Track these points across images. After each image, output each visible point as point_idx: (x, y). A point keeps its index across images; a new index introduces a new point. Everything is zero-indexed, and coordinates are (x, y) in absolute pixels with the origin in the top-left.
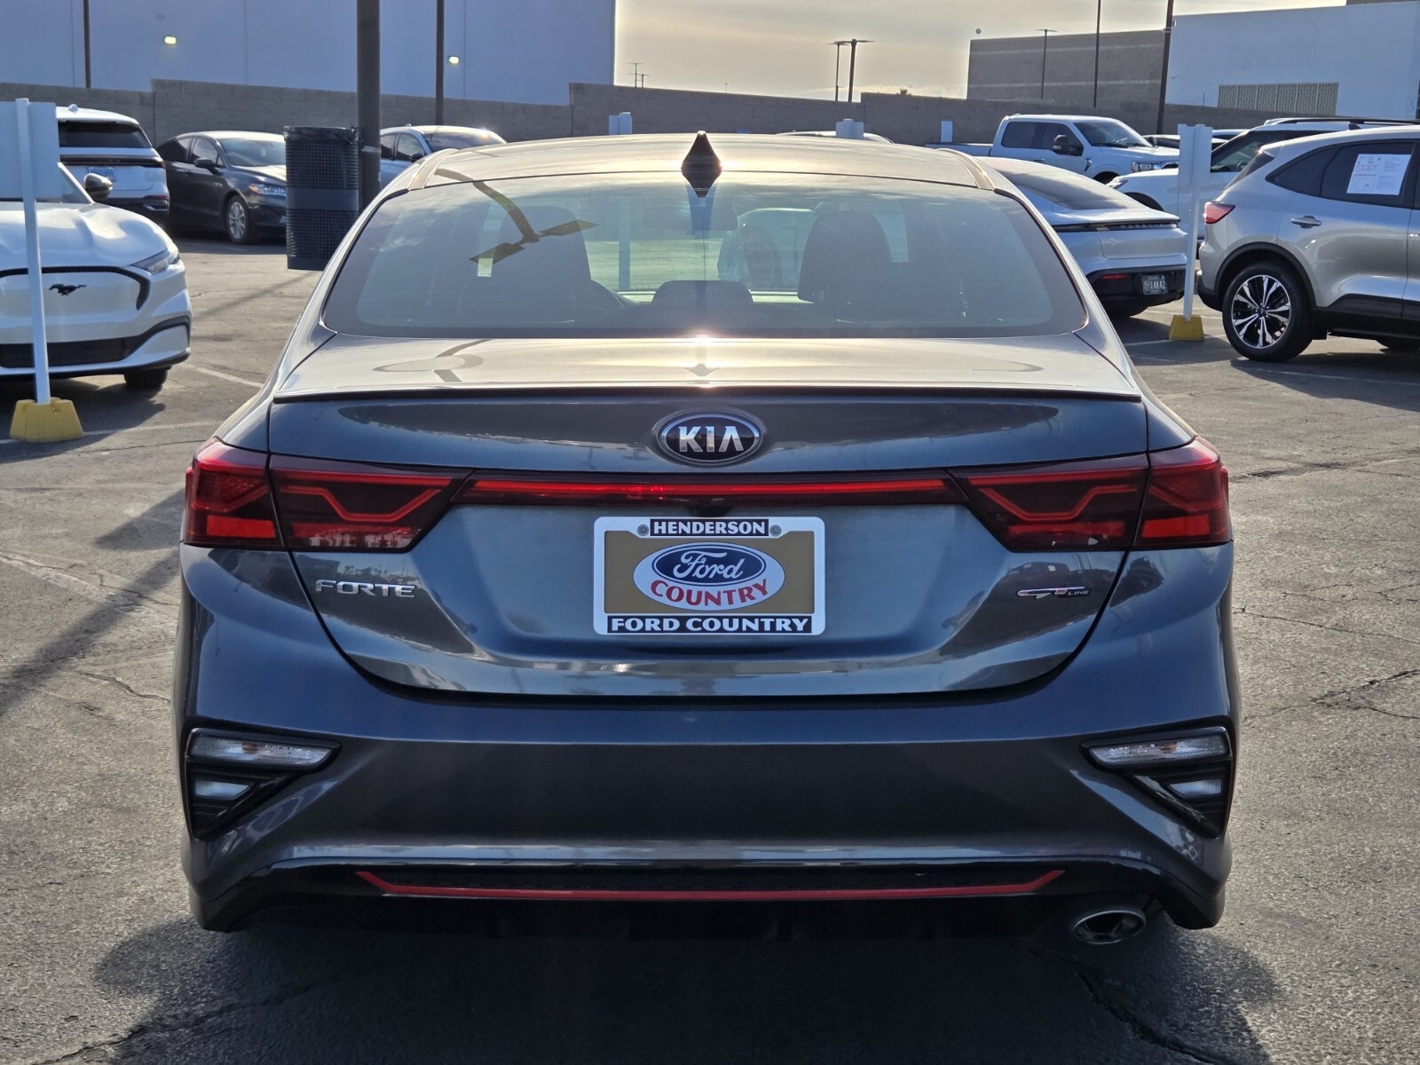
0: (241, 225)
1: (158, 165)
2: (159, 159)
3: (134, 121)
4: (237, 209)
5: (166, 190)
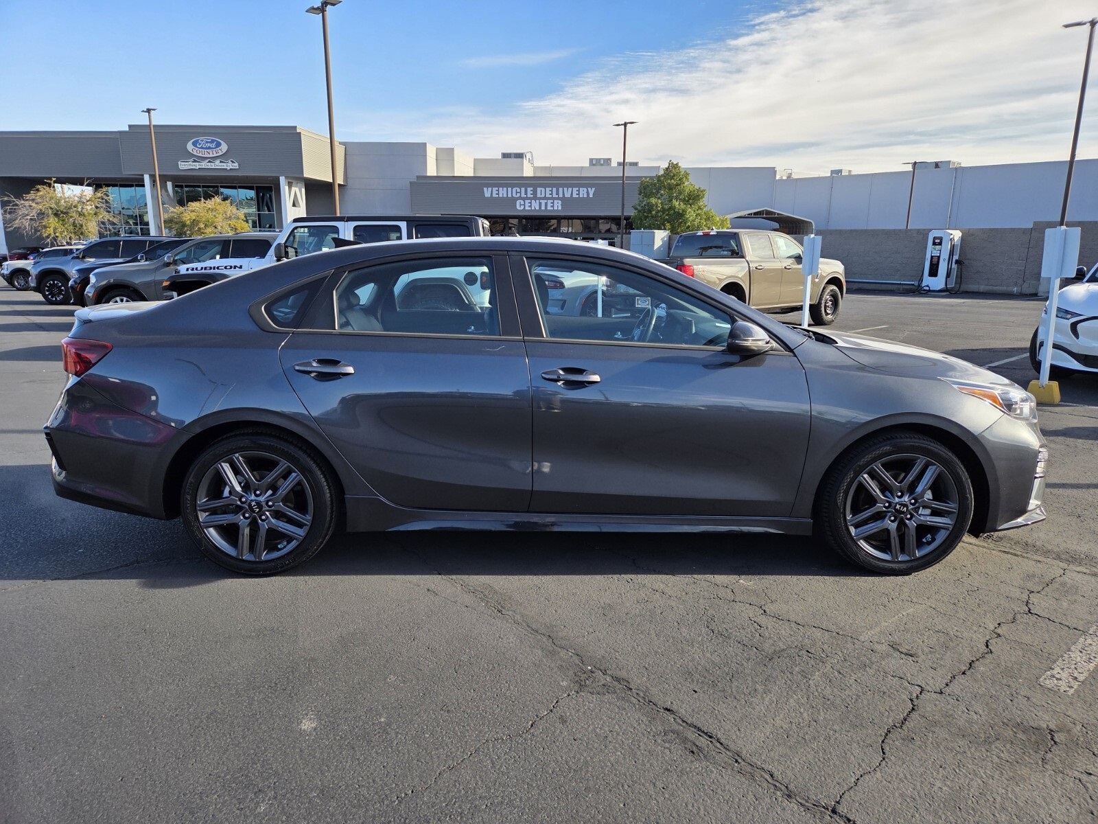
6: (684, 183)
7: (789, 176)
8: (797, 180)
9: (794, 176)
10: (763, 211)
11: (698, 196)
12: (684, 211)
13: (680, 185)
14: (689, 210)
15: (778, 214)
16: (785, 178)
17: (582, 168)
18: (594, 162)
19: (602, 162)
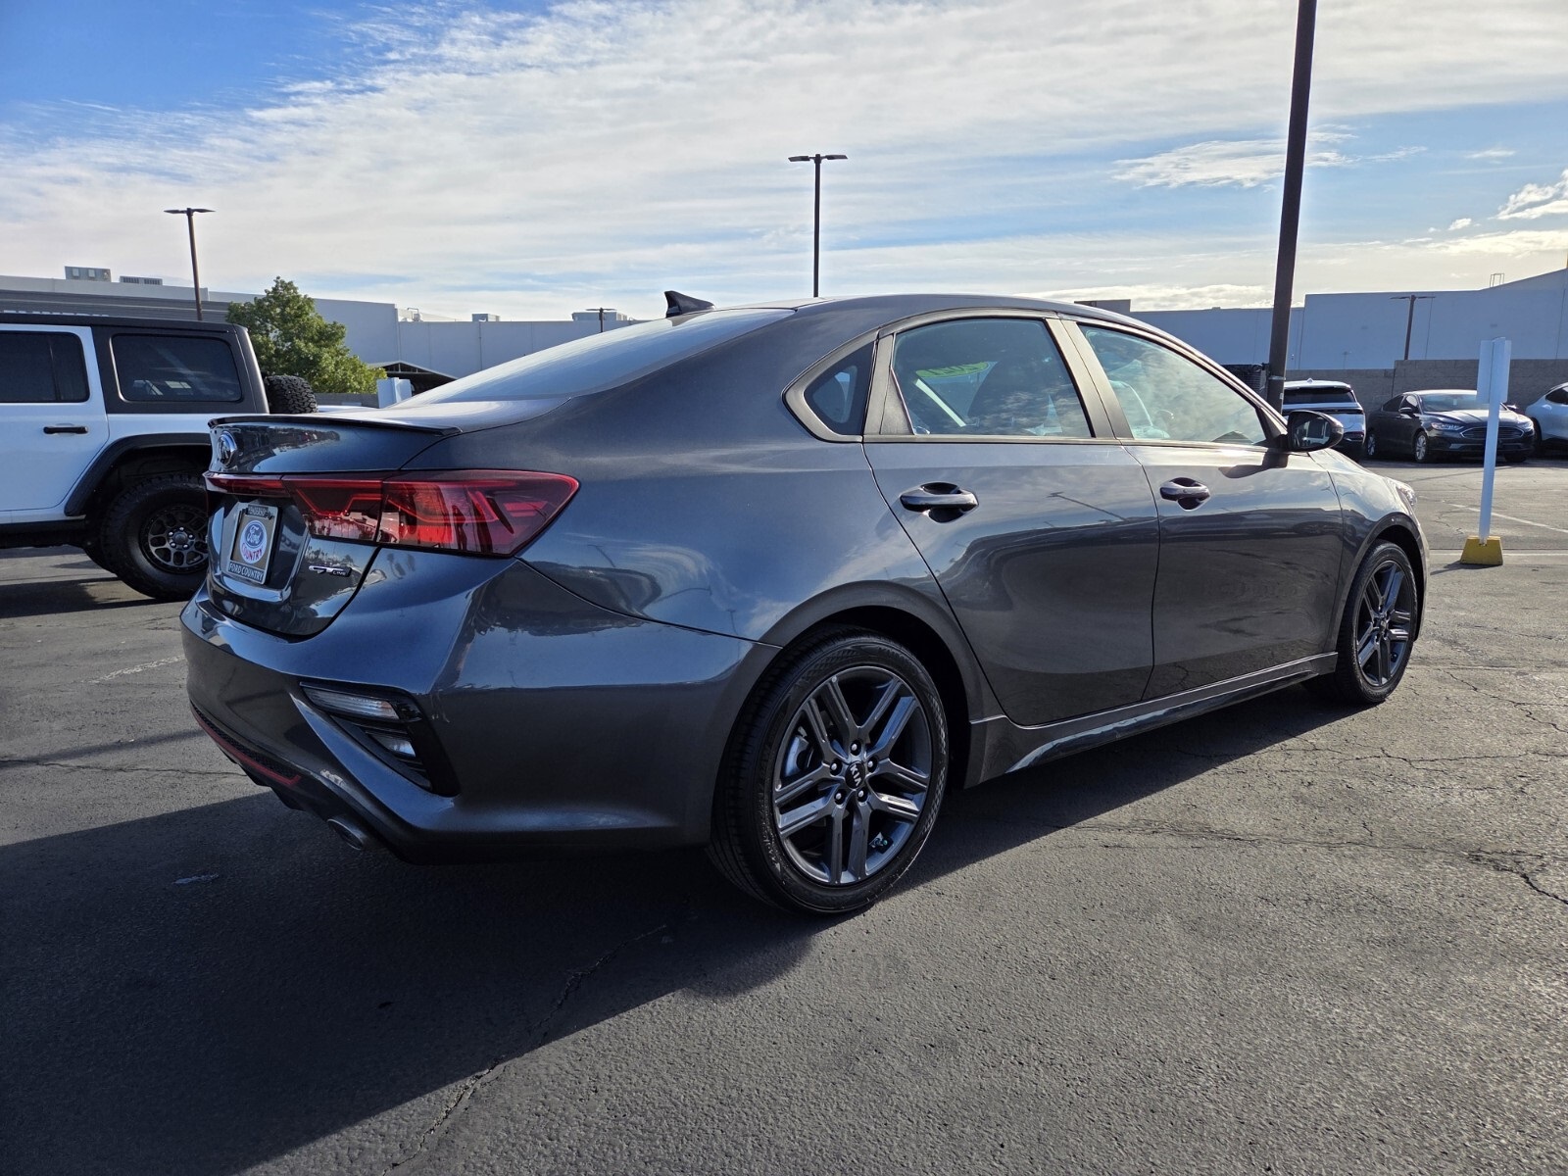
0: (1423, 450)
1: (1359, 412)
2: (1361, 408)
3: (1348, 386)
4: (1422, 440)
5: (1364, 428)
6: (307, 314)
7: (417, 318)
8: (429, 324)
9: (423, 319)
10: (397, 365)
11: (334, 334)
12: (318, 357)
13: (300, 316)
14: (326, 355)
15: (420, 370)
16: (410, 320)
17: (54, 281)
18: (76, 274)
19: (92, 274)
